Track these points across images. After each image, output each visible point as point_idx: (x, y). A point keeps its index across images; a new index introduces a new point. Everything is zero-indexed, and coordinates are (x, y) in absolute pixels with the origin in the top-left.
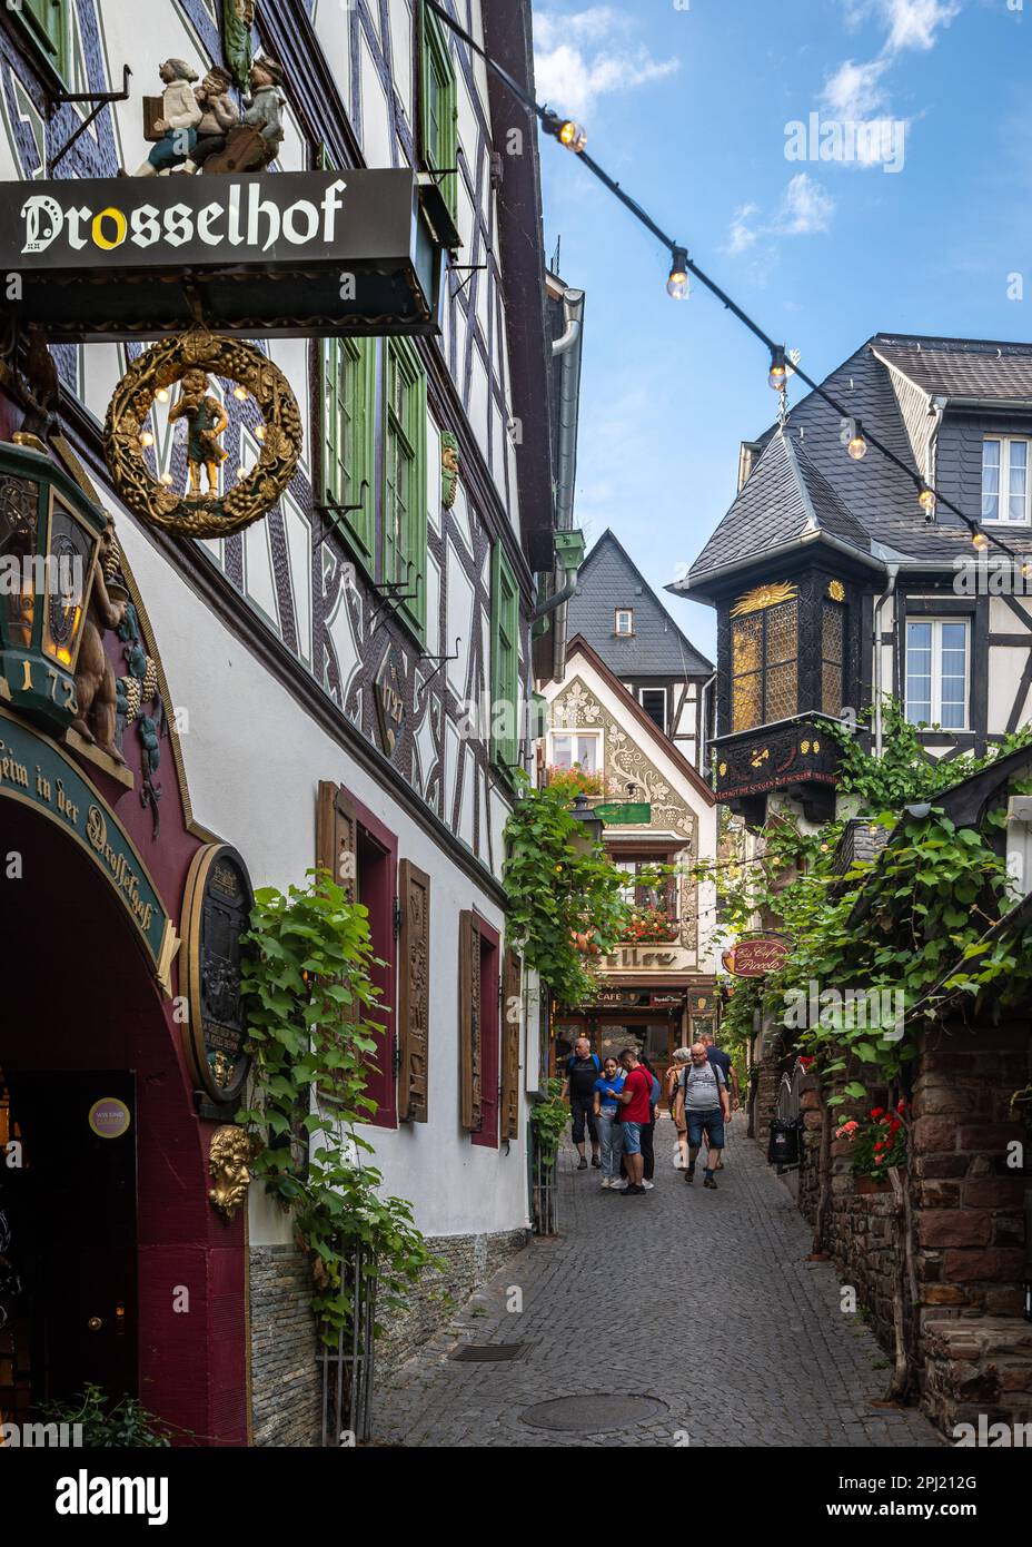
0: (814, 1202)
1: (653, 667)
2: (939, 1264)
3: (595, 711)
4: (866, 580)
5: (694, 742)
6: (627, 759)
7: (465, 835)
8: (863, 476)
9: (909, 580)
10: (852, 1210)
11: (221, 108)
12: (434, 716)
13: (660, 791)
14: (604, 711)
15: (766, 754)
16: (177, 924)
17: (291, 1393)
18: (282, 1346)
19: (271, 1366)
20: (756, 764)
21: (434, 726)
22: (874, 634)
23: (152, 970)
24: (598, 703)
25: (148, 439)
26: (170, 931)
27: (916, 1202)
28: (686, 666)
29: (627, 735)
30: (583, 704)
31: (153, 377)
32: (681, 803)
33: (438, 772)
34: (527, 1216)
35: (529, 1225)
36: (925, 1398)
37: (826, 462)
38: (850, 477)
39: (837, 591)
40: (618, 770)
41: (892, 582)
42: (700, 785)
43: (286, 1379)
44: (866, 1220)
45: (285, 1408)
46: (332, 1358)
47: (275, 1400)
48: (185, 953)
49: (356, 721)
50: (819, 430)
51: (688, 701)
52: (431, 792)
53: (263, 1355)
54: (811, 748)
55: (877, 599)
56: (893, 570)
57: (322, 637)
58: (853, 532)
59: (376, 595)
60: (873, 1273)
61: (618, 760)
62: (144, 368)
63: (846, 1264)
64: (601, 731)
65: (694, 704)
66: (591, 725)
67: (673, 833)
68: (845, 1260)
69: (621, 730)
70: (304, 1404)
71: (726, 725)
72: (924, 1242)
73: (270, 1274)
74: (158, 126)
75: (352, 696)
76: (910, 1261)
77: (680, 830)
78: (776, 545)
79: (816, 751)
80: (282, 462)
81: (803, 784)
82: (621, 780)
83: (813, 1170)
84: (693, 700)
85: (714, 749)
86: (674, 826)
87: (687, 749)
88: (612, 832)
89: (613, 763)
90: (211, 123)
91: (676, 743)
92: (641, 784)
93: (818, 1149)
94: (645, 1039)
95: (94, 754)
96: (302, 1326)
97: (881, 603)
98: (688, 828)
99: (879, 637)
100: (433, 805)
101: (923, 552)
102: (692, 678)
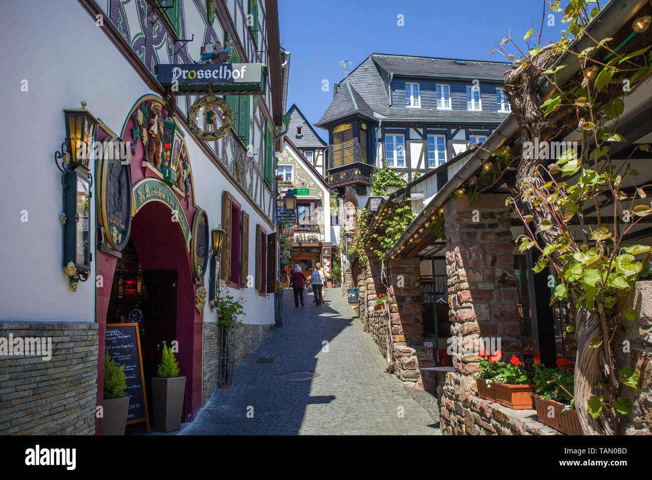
0: (364, 316)
1: (310, 144)
2: (399, 329)
3: (291, 159)
4: (373, 123)
5: (322, 168)
6: (301, 174)
7: (258, 202)
8: (371, 93)
9: (385, 124)
10: (375, 317)
11: (218, 49)
12: (251, 170)
13: (312, 184)
14: (294, 159)
15: (345, 174)
16: (191, 232)
17: (212, 367)
18: (211, 353)
19: (208, 358)
20: (342, 177)
21: (250, 172)
22: (376, 139)
23: (185, 244)
24: (292, 156)
25: (197, 119)
26: (190, 233)
27: (391, 311)
28: (320, 145)
29: (301, 166)
30: (287, 157)
31: (199, 105)
32: (319, 188)
33: (251, 185)
34: (274, 320)
35: (275, 323)
36: (396, 371)
37: (359, 89)
38: (367, 94)
39: (364, 126)
40: (298, 177)
41: (380, 124)
42: (324, 182)
43: (211, 363)
44: (378, 319)
45: (211, 372)
46: (224, 358)
47: (209, 369)
48: (193, 238)
49: (231, 174)
50: (357, 80)
51: (320, 155)
52: (249, 191)
53: (206, 354)
54: (358, 172)
55: (376, 129)
56: (380, 121)
57: (224, 152)
58: (369, 110)
59: (237, 139)
60: (381, 335)
61: (298, 174)
62: (198, 103)
63: (374, 334)
64: (293, 165)
65: (322, 156)
66: (290, 163)
67: (316, 197)
68: (373, 333)
69: (299, 164)
70: (215, 371)
71: (332, 166)
72: (394, 323)
73: (208, 330)
74: (204, 52)
75: (231, 167)
76: (390, 329)
77: (318, 196)
78: (346, 114)
79: (360, 173)
80: (229, 124)
81: (356, 184)
82: (300, 180)
83: (363, 305)
84: (321, 155)
85: (328, 173)
86: (316, 194)
87: (320, 170)
88: (299, 197)
89: (297, 175)
90: (216, 53)
91: (316, 168)
92: (305, 181)
93: (364, 298)
94: (307, 264)
95: (177, 190)
96: (215, 347)
97: (377, 130)
98: (321, 195)
99: (377, 140)
100: (249, 194)
101: (389, 115)
102: (321, 148)
